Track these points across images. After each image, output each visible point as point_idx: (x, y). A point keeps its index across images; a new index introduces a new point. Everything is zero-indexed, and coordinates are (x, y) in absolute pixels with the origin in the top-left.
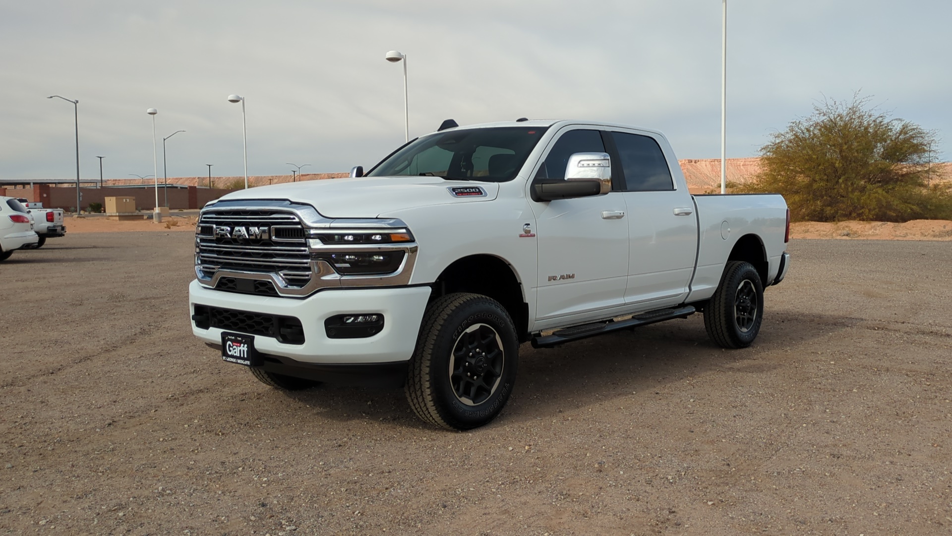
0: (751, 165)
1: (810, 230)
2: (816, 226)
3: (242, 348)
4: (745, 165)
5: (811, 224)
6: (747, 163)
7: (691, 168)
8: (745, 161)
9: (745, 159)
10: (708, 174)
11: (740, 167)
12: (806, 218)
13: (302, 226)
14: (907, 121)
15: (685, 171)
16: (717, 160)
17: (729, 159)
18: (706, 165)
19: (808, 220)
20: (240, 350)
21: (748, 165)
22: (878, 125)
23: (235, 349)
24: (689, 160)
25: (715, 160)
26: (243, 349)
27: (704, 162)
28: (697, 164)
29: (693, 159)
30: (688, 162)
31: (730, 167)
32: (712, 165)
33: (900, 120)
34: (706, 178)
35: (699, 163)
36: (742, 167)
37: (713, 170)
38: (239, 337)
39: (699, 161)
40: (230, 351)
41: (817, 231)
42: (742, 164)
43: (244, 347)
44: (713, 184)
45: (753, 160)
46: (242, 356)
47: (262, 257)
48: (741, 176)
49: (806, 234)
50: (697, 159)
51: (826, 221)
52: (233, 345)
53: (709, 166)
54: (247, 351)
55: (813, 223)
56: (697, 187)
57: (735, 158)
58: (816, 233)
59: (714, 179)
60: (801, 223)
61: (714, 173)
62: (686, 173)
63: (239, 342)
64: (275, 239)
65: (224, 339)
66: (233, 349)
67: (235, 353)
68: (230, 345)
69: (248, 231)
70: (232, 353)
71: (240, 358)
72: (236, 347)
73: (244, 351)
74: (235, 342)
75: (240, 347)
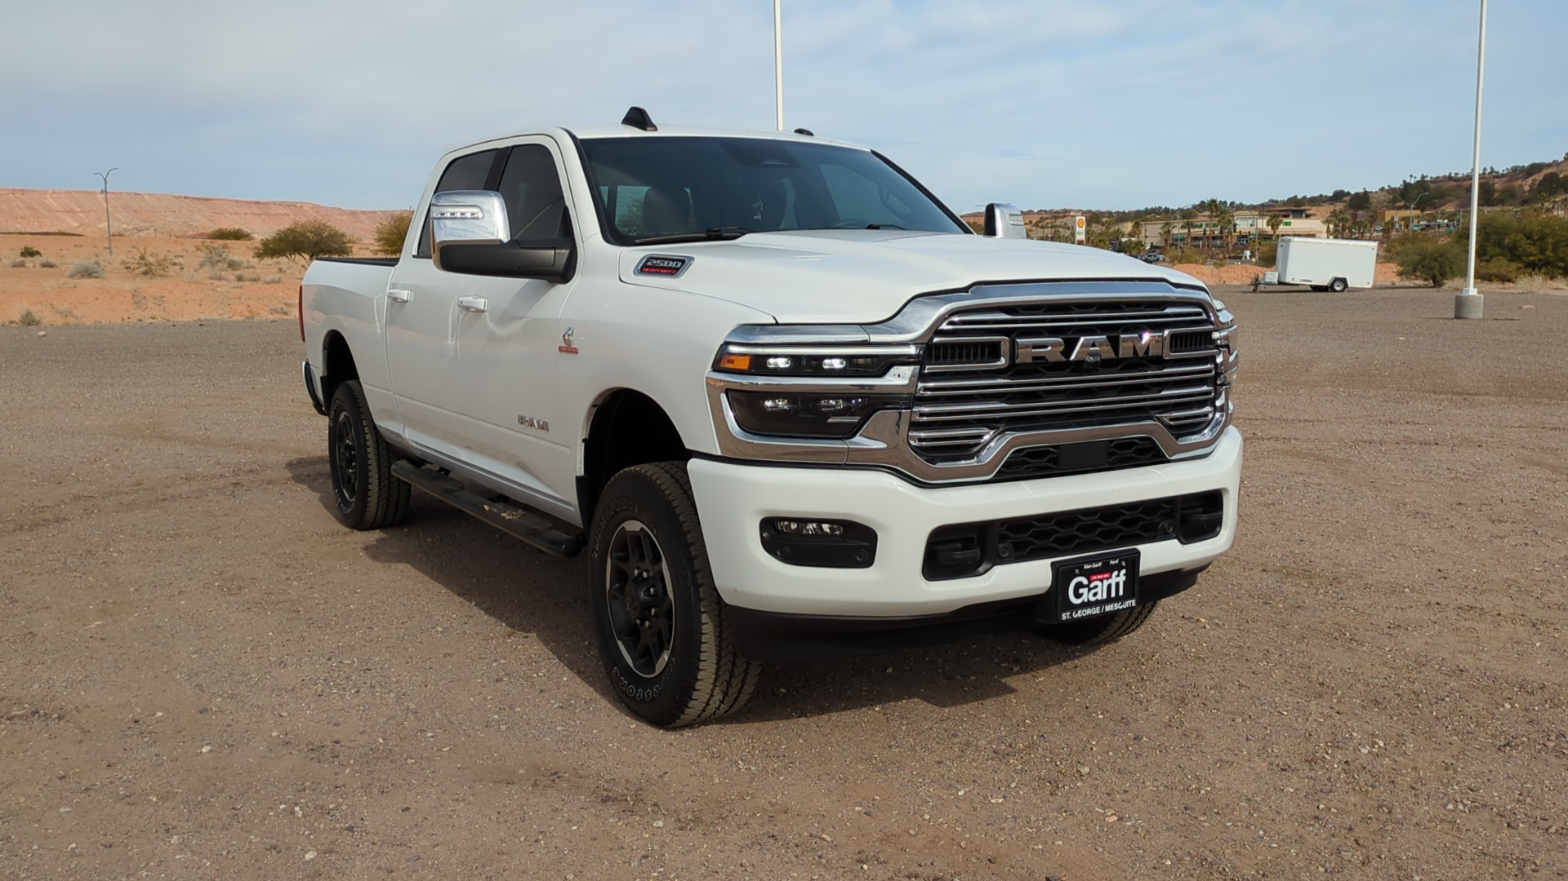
3: (1113, 579)
13: (1212, 325)
20: (1109, 587)
23: (1096, 587)
26: (1118, 579)
38: (1114, 559)
40: (1078, 595)
43: (1118, 576)
46: (1113, 595)
52: (1090, 582)
54: (1124, 582)
63: (1107, 569)
64: (1169, 355)
65: (1062, 575)
66: (1090, 590)
67: (1095, 595)
68: (1079, 585)
69: (1114, 343)
70: (1084, 598)
71: (1109, 600)
72: (1098, 583)
73: (1117, 584)
74: (1096, 574)
75: (1108, 579)
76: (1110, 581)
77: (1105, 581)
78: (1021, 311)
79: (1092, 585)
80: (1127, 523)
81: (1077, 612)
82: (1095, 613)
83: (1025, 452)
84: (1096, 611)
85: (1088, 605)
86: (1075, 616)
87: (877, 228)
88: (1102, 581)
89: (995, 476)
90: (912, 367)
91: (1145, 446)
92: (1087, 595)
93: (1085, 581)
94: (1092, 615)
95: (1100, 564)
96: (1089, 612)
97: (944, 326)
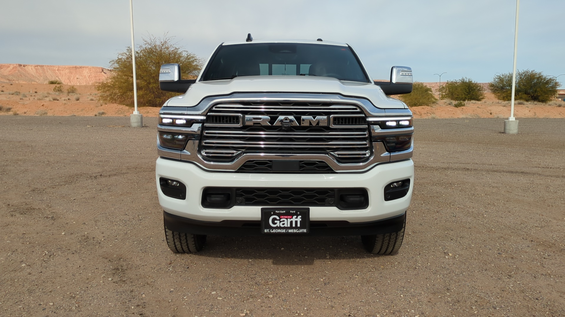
0: (63, 70)
1: (149, 112)
2: (152, 110)
3: (294, 219)
4: (59, 70)
5: (150, 108)
6: (60, 69)
7: (21, 70)
8: (58, 68)
9: (58, 66)
10: (34, 75)
11: (56, 71)
12: (147, 104)
13: (365, 114)
14: (190, 52)
15: (17, 71)
16: (39, 66)
17: (48, 66)
18: (32, 69)
19: (147, 106)
20: (291, 222)
21: (61, 70)
22: (175, 54)
23: (284, 221)
24: (19, 65)
25: (38, 65)
26: (296, 220)
27: (30, 67)
28: (25, 67)
29: (22, 64)
30: (18, 65)
31: (49, 71)
32: (36, 69)
33: (187, 52)
34: (32, 77)
35: (27, 67)
36: (57, 71)
37: (37, 72)
38: (293, 210)
39: (26, 66)
40: (274, 223)
41: (154, 112)
42: (57, 69)
43: (297, 218)
44: (37, 81)
45: (63, 67)
46: (294, 226)
47: (307, 141)
48: (56, 77)
49: (148, 114)
50: (25, 64)
51: (156, 106)
52: (280, 219)
53: (34, 69)
54: (301, 221)
55: (150, 107)
56: (26, 83)
57: (52, 65)
58: (153, 113)
59: (38, 78)
60: (143, 108)
61: (38, 74)
62: (17, 73)
63: (289, 214)
64: (333, 126)
65: (266, 214)
66: (280, 222)
67: (283, 224)
68: (274, 219)
69: (298, 119)
70: (278, 225)
71: (291, 227)
72: (286, 220)
73: (296, 222)
74: (284, 216)
75: (290, 219)
76: (291, 220)
77: (289, 219)
78: (253, 104)
79: (282, 220)
80: (307, 197)
81: (272, 230)
82: (283, 232)
83: (255, 162)
84: (284, 231)
85: (280, 228)
86: (272, 231)
87: (304, 75)
88: (287, 219)
89: (238, 170)
90: (198, 124)
91: (320, 165)
92: (278, 224)
93: (278, 218)
94: (281, 232)
95: (284, 212)
96: (279, 231)
97: (214, 109)
